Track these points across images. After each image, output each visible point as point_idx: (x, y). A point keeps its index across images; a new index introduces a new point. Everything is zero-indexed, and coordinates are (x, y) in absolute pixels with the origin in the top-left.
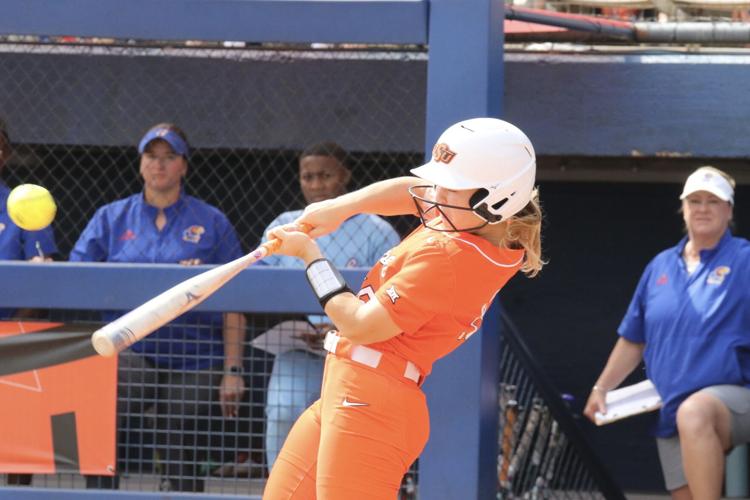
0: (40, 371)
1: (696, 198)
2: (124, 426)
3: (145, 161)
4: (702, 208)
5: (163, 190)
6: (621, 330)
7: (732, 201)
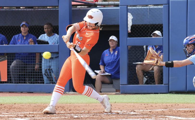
1: (111, 40)
5: (25, 33)
7: (117, 41)
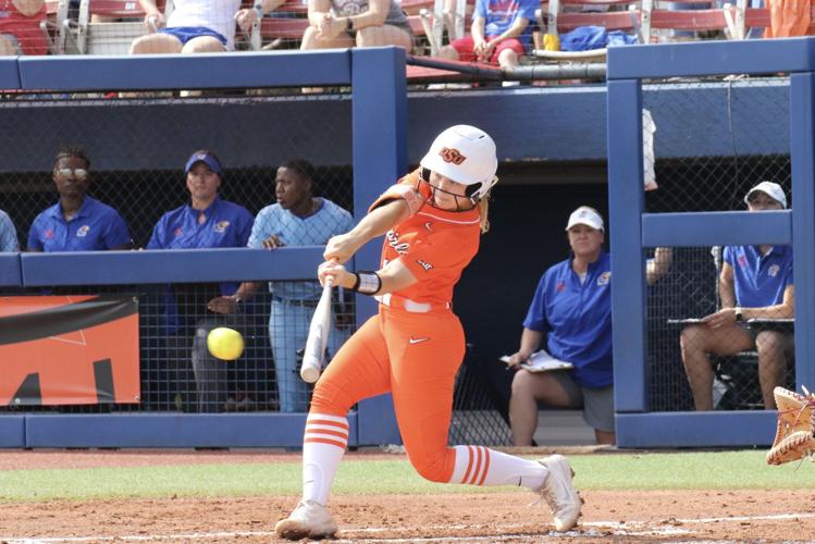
0: (85, 330)
1: (577, 228)
2: (145, 367)
3: (190, 177)
4: (582, 236)
5: (204, 198)
6: (525, 324)
7: (602, 229)
